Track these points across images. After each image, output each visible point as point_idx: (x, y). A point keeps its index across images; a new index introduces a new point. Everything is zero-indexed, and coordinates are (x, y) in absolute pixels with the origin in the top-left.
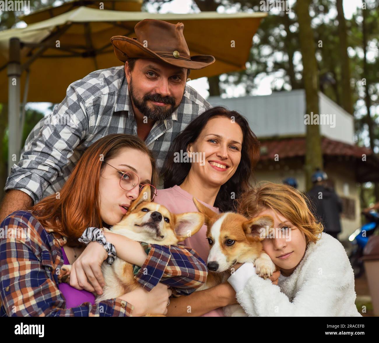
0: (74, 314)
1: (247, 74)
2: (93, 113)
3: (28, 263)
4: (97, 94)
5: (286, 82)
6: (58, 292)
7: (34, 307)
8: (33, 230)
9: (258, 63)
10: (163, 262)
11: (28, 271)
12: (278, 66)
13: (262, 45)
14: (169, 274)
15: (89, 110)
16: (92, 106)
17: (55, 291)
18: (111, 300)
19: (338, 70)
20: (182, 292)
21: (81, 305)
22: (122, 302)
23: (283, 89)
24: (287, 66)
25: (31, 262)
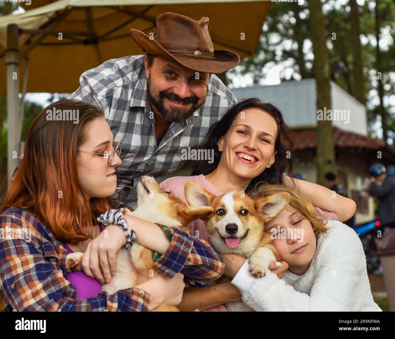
0: (90, 304)
1: (255, 63)
2: (106, 105)
3: (30, 257)
4: (110, 86)
5: (296, 71)
6: (67, 283)
7: (45, 300)
8: (28, 224)
9: (266, 51)
10: (187, 248)
11: (32, 265)
12: (287, 54)
13: (270, 33)
14: (191, 261)
15: (102, 103)
16: (105, 98)
17: (63, 281)
18: (129, 289)
19: (350, 58)
20: (196, 283)
21: (96, 295)
22: (141, 292)
23: (292, 79)
24: (297, 54)
25: (34, 256)
